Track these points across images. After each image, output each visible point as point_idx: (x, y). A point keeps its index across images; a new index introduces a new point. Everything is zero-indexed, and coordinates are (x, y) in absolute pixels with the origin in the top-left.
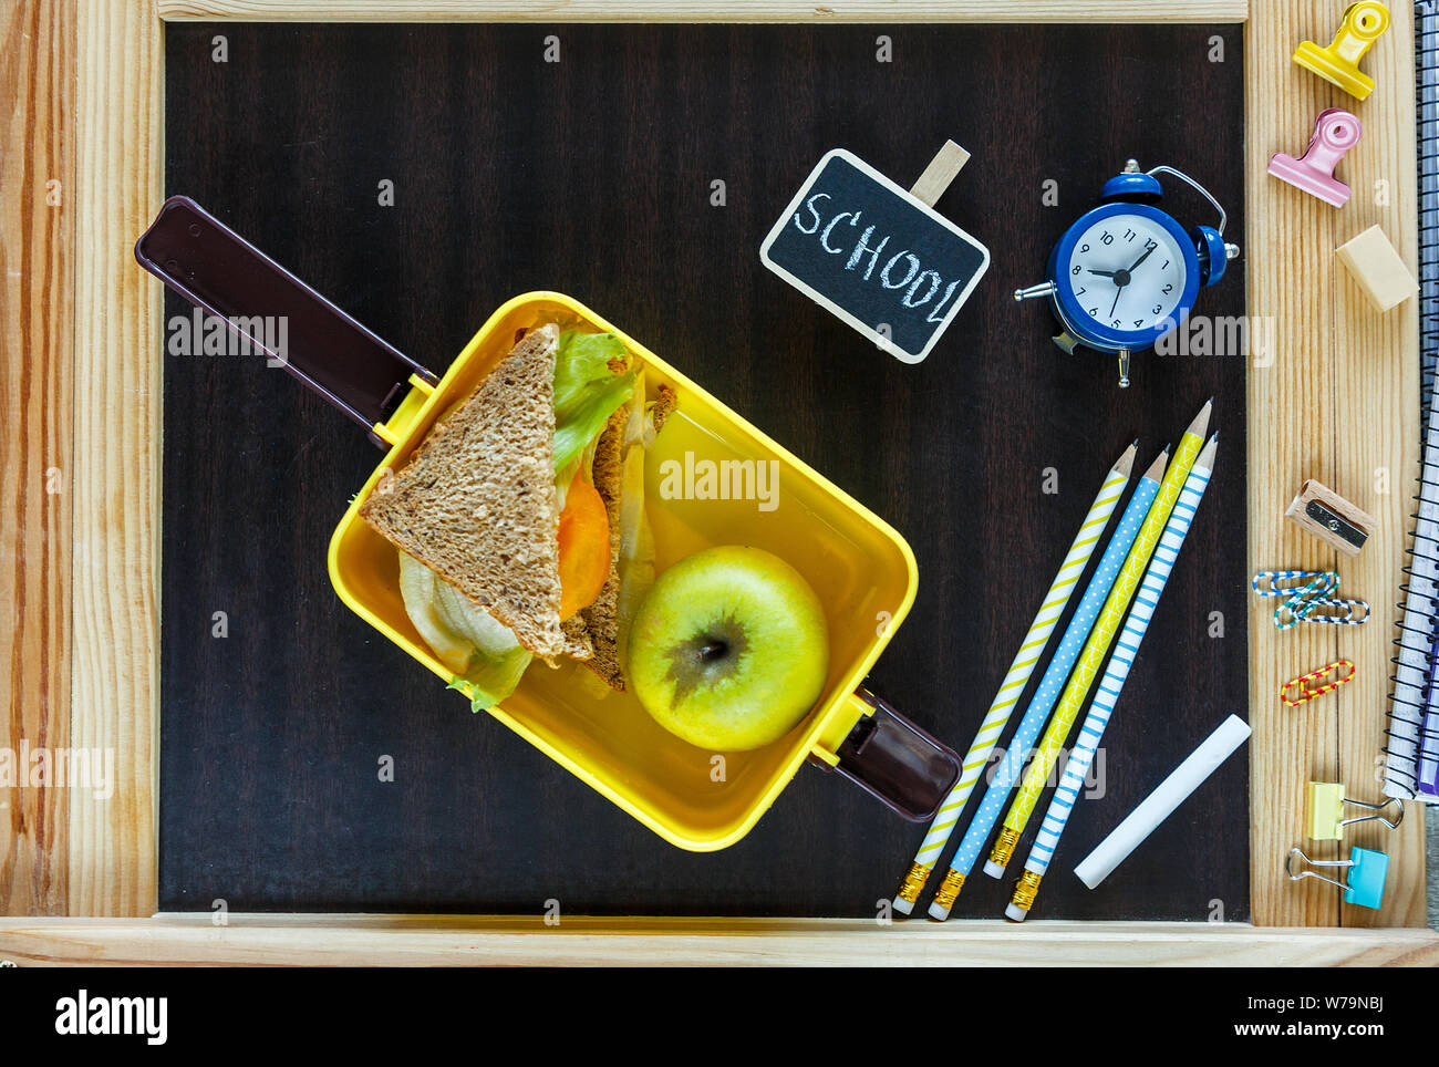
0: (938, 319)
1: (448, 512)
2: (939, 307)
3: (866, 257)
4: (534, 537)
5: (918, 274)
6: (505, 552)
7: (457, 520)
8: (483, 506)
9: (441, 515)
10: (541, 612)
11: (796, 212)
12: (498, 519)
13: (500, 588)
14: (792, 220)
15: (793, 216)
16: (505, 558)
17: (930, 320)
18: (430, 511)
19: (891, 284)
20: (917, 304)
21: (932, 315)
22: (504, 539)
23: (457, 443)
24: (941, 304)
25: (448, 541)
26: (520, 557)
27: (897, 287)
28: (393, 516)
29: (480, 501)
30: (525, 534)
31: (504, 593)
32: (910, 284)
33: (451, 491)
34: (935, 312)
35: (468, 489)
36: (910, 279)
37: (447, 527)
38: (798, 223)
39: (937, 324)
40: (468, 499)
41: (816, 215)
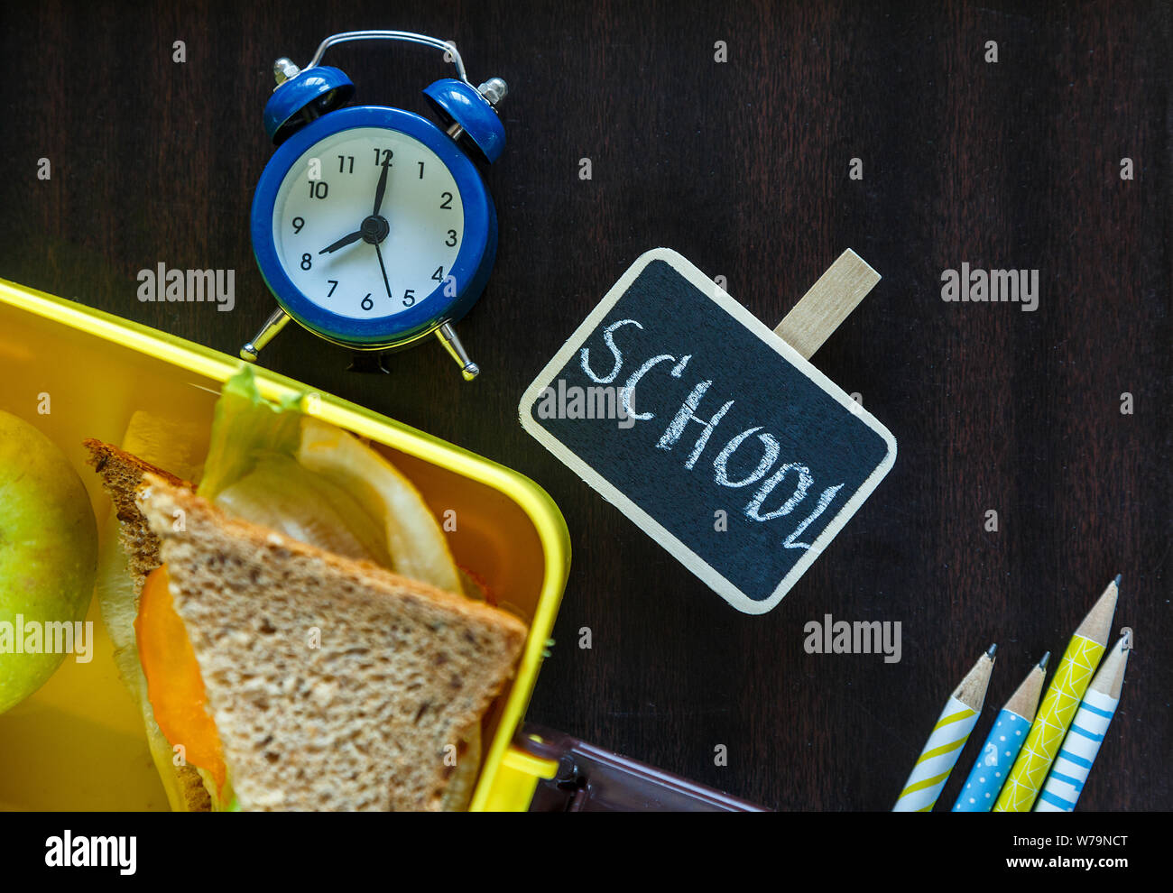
0: (801, 545)
1: (380, 678)
2: (805, 524)
3: (693, 431)
4: (232, 677)
5: (775, 468)
6: (269, 639)
7: (364, 667)
8: (322, 704)
9: (390, 669)
10: (187, 560)
11: (584, 346)
12: (297, 688)
13: (263, 580)
14: (577, 357)
15: (578, 353)
16: (268, 629)
17: (788, 545)
18: (409, 671)
19: (730, 479)
20: (770, 516)
21: (792, 538)
22: (278, 660)
23: (399, 791)
24: (809, 521)
25: (368, 631)
26: (243, 637)
27: (740, 484)
28: (466, 646)
29: (334, 711)
30: (248, 677)
31: (255, 574)
32: (760, 483)
33: (386, 713)
34: (799, 532)
35: (359, 723)
36: (762, 474)
37: (375, 653)
38: (585, 364)
39: (800, 553)
40: (355, 708)
41: (617, 353)
